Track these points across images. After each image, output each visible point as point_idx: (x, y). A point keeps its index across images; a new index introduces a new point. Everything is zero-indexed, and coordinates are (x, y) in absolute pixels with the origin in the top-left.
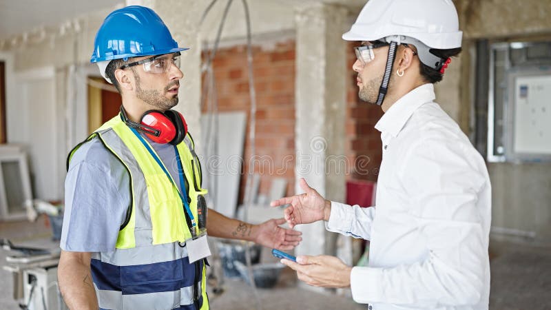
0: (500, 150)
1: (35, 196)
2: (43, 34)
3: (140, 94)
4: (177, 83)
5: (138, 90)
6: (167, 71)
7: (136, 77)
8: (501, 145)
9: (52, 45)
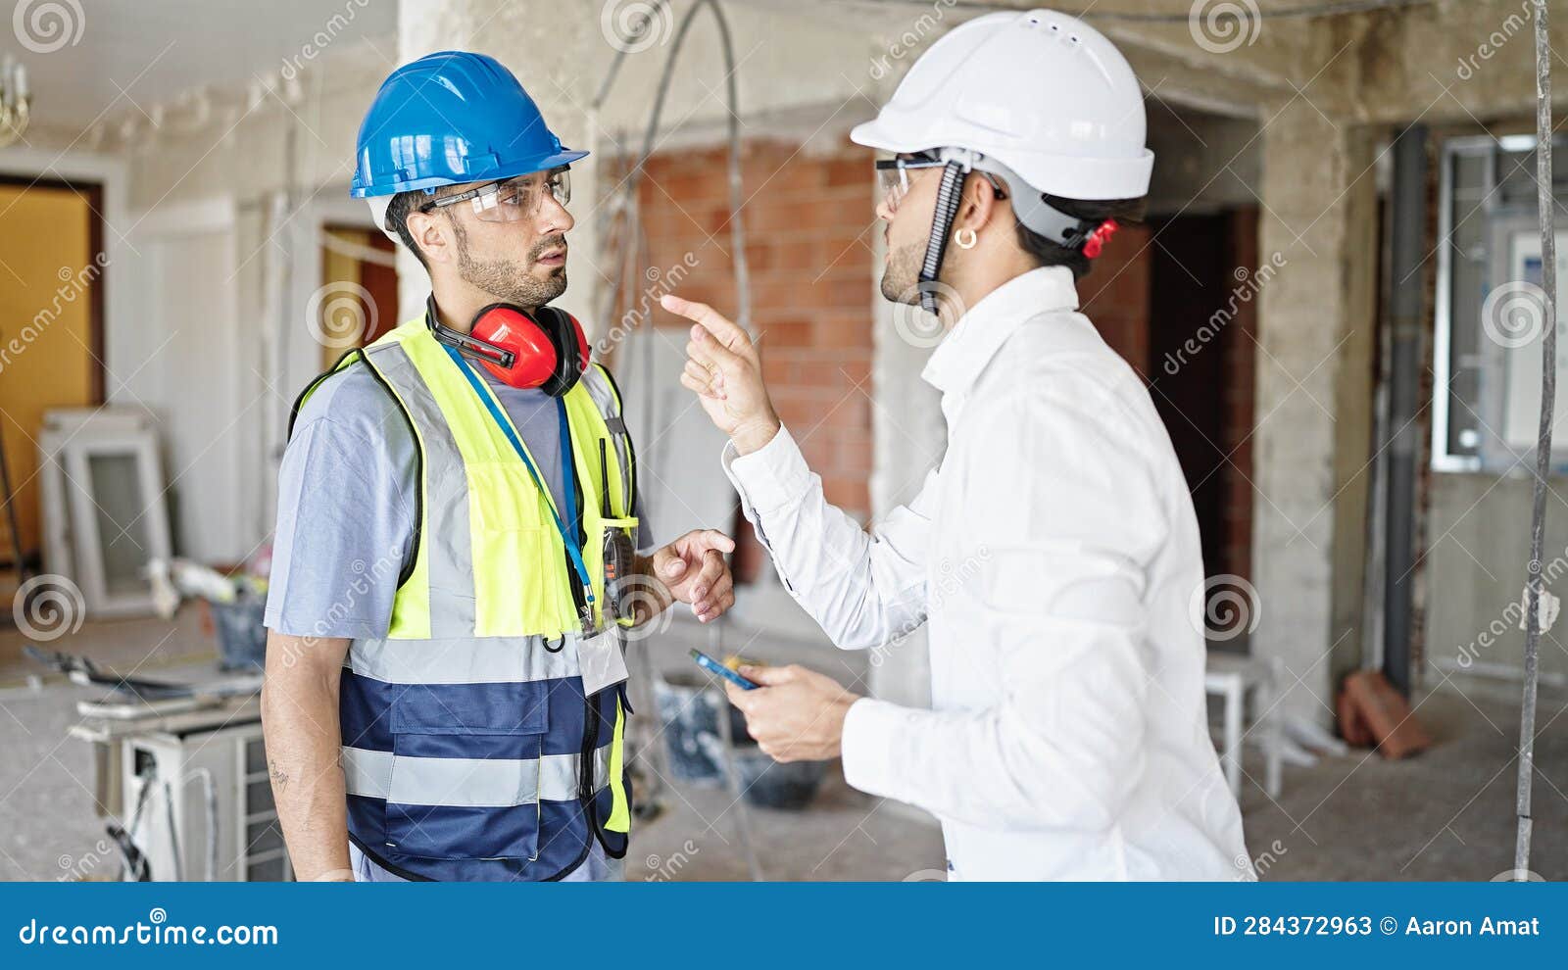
0: (1468, 439)
1: (177, 548)
2: (204, 110)
3: (468, 270)
4: (561, 240)
5: (464, 261)
6: (533, 212)
7: (457, 232)
8: (1473, 425)
9: (228, 137)
